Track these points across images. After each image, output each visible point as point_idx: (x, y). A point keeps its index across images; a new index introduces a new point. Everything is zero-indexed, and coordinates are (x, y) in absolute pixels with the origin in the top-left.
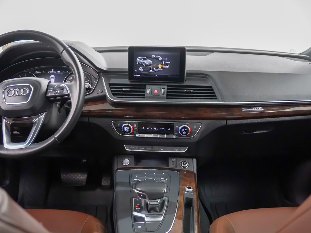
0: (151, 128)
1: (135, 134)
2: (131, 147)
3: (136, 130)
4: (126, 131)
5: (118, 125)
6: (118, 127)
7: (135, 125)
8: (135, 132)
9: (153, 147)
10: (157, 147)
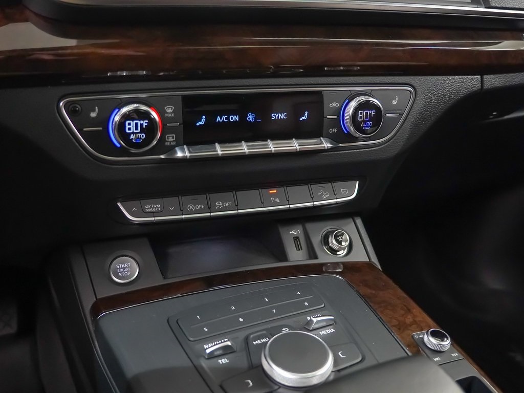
0: (236, 118)
1: (172, 149)
2: (148, 207)
3: (172, 130)
4: (132, 136)
5: (93, 115)
6: (94, 123)
7: (169, 111)
8: (171, 139)
9: (240, 194)
10: (255, 193)
